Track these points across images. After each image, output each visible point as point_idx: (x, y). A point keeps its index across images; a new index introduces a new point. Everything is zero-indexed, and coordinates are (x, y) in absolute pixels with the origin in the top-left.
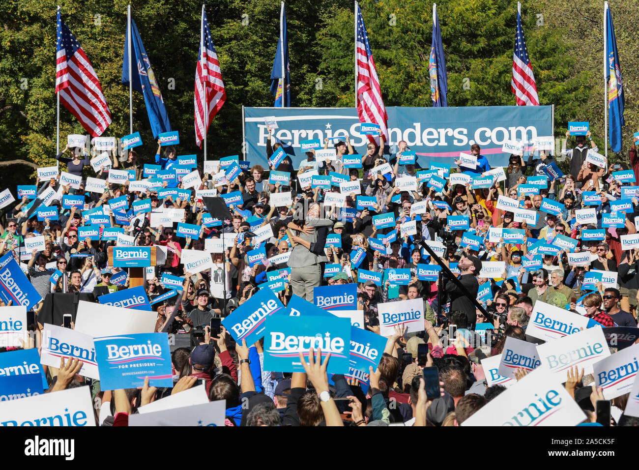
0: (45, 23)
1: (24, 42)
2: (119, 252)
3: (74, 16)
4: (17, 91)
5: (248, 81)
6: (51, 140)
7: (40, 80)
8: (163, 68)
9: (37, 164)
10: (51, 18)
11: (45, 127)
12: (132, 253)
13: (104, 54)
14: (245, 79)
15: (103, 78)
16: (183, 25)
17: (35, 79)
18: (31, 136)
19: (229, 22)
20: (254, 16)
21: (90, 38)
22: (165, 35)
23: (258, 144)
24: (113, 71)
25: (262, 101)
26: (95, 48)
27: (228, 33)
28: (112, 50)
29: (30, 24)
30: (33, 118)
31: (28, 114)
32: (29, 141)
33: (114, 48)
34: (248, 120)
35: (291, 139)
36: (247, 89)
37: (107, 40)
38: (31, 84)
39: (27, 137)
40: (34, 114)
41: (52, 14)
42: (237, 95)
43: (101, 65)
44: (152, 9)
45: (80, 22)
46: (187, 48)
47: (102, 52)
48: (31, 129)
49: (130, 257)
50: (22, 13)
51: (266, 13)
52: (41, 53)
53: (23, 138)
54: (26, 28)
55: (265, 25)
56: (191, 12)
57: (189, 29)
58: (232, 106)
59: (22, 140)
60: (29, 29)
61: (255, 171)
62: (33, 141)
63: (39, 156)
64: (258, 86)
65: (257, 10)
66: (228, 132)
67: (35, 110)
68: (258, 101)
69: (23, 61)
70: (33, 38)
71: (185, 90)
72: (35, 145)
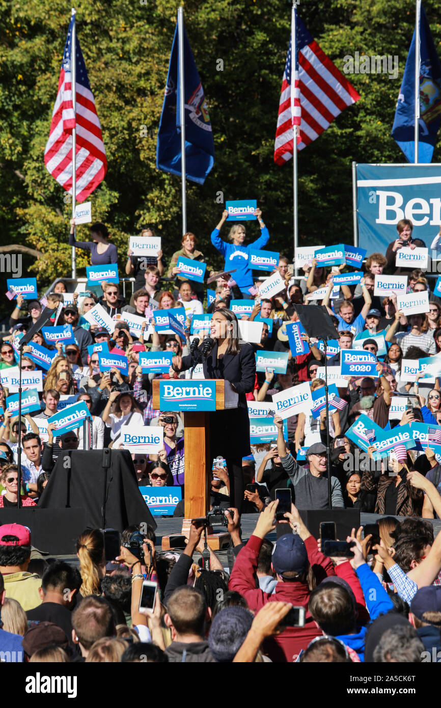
0: (53, 35)
1: (22, 65)
2: (169, 388)
3: (96, 25)
4: (11, 141)
5: (361, 121)
6: (63, 215)
7: (45, 123)
8: (231, 103)
9: (40, 250)
10: (61, 27)
11: (53, 196)
12: (188, 389)
13: (142, 83)
14: (355, 118)
15: (140, 120)
16: (261, 36)
17: (39, 123)
18: (33, 209)
19: (332, 30)
20: (371, 19)
21: (121, 59)
22: (233, 53)
23: (378, 221)
24: (156, 110)
25: (382, 153)
26: (130, 74)
27: (331, 47)
28: (154, 77)
29: (30, 37)
30: (34, 181)
31: (26, 174)
32: (28, 217)
33: (157, 73)
34: (362, 183)
35: (428, 212)
36: (359, 133)
37: (146, 61)
38: (32, 129)
39: (26, 211)
40: (36, 176)
41: (63, 20)
42: (344, 143)
43: (138, 100)
44: (214, 10)
45: (106, 33)
46: (267, 72)
47: (139, 80)
48: (32, 197)
49: (184, 396)
50: (17, 20)
51: (390, 13)
52: (47, 82)
53: (19, 211)
54: (24, 44)
55: (389, 34)
56: (273, 15)
57: (270, 42)
58: (335, 161)
59: (18, 215)
60: (29, 44)
61: (374, 263)
62: (35, 216)
63: (44, 239)
64: (376, 129)
65: (375, 9)
66: (330, 201)
67: (38, 170)
68: (376, 152)
69: (21, 94)
70: (34, 59)
71: (263, 136)
72: (38, 224)
